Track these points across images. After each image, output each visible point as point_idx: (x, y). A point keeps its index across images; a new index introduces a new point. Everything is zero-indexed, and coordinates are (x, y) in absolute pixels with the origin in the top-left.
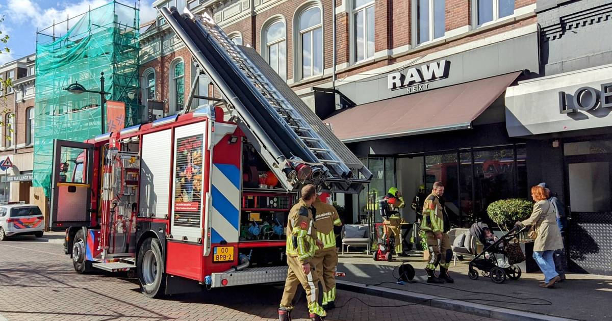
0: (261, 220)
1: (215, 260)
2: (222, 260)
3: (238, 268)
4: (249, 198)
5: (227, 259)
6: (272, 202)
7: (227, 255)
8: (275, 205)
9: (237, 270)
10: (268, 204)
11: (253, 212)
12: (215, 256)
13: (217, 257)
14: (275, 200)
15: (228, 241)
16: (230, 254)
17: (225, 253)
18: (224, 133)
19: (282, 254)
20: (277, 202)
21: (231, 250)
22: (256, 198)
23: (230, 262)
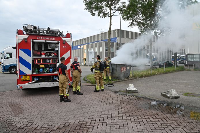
0: (45, 67)
1: (22, 80)
2: (25, 80)
3: (30, 83)
4: (39, 60)
5: (27, 80)
6: (49, 61)
7: (27, 78)
8: (50, 62)
9: (29, 83)
10: (47, 62)
11: (41, 64)
12: (22, 79)
13: (23, 79)
14: (50, 60)
15: (27, 74)
16: (28, 78)
17: (26, 78)
18: (23, 38)
19: (52, 78)
20: (51, 61)
21: (28, 77)
22: (42, 60)
23: (28, 81)
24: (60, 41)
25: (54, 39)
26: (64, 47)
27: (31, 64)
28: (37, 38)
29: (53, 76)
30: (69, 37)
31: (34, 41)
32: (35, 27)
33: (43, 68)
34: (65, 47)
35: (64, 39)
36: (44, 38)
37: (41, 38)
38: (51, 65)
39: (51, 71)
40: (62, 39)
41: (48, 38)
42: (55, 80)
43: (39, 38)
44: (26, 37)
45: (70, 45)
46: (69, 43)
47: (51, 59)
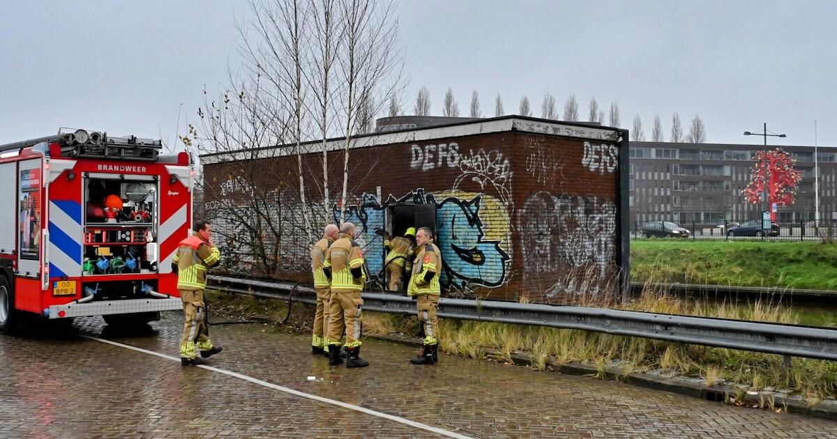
0: (112, 254)
1: (55, 293)
2: (63, 293)
3: (80, 301)
4: (96, 233)
5: (69, 293)
6: (124, 236)
7: (69, 288)
8: (128, 239)
9: (78, 303)
10: (119, 238)
11: (101, 246)
12: (55, 290)
13: (58, 291)
14: (128, 233)
15: (70, 275)
16: (71, 288)
17: (66, 287)
18: (62, 170)
19: (135, 288)
20: (130, 236)
21: (73, 284)
22: (104, 233)
23: (71, 295)
24: (159, 177)
25: (144, 169)
26: (170, 193)
27: (80, 247)
28: (100, 167)
29: (138, 283)
30: (186, 164)
31: (92, 175)
32: (95, 136)
33: (109, 258)
34: (174, 194)
35: (171, 169)
36: (116, 168)
37: (111, 168)
38: (131, 248)
39: (133, 267)
40: (165, 168)
41: (128, 169)
42: (144, 293)
43: (105, 167)
44: (71, 164)
45: (187, 188)
46: (185, 183)
47: (130, 229)
